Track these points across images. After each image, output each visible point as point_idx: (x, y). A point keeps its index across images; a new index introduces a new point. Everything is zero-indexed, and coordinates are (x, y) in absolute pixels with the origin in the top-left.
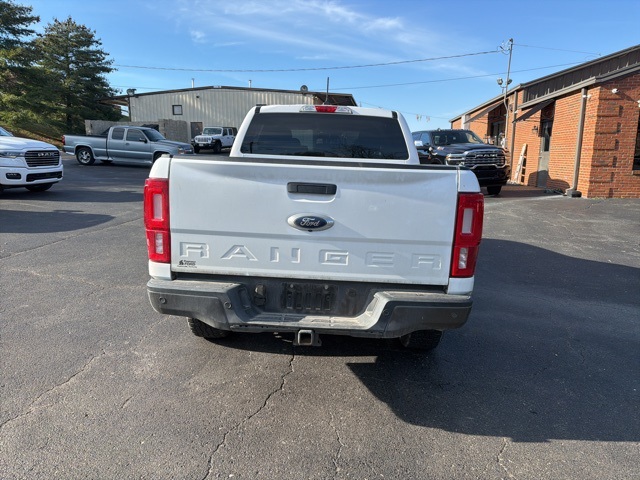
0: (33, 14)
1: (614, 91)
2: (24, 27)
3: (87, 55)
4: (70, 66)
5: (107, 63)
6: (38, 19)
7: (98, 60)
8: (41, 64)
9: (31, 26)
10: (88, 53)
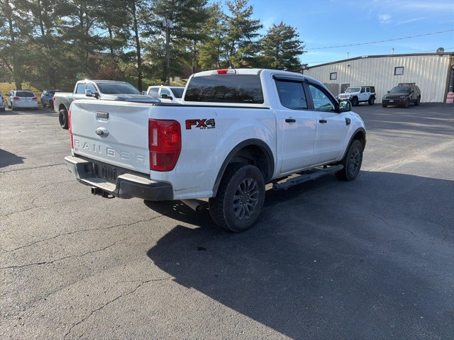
0: (260, 24)
2: (254, 33)
3: (289, 45)
4: (279, 53)
5: (302, 48)
6: (262, 27)
7: (296, 47)
8: (263, 53)
9: (257, 32)
10: (290, 43)
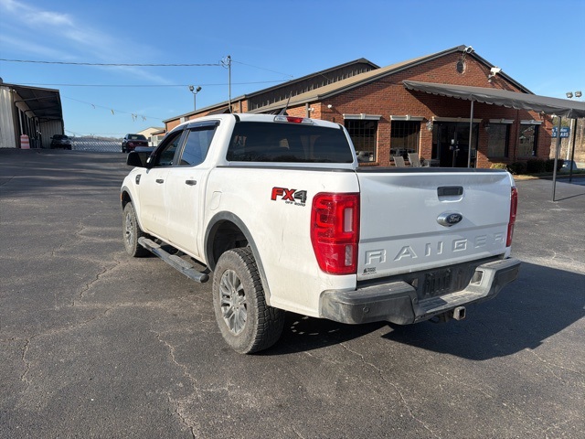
1: (330, 106)
